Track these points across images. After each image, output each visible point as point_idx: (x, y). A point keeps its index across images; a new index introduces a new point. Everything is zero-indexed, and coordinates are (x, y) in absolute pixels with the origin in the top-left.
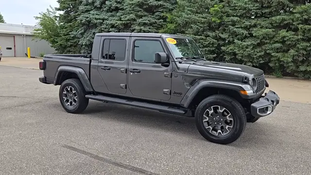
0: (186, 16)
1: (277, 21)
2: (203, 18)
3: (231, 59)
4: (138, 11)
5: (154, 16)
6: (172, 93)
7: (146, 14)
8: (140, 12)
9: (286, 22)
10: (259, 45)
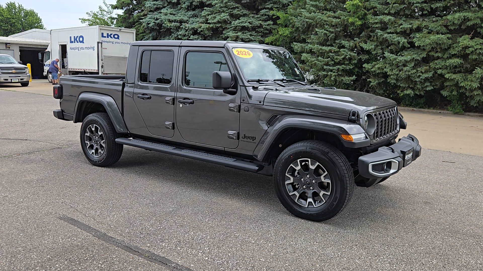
0: (308, 15)
1: (456, 22)
2: (335, 17)
3: (379, 84)
4: (234, 8)
5: (258, 16)
6: (240, 137)
7: (245, 12)
8: (237, 10)
9: (469, 23)
10: (426, 60)
